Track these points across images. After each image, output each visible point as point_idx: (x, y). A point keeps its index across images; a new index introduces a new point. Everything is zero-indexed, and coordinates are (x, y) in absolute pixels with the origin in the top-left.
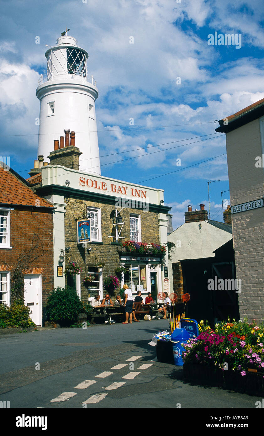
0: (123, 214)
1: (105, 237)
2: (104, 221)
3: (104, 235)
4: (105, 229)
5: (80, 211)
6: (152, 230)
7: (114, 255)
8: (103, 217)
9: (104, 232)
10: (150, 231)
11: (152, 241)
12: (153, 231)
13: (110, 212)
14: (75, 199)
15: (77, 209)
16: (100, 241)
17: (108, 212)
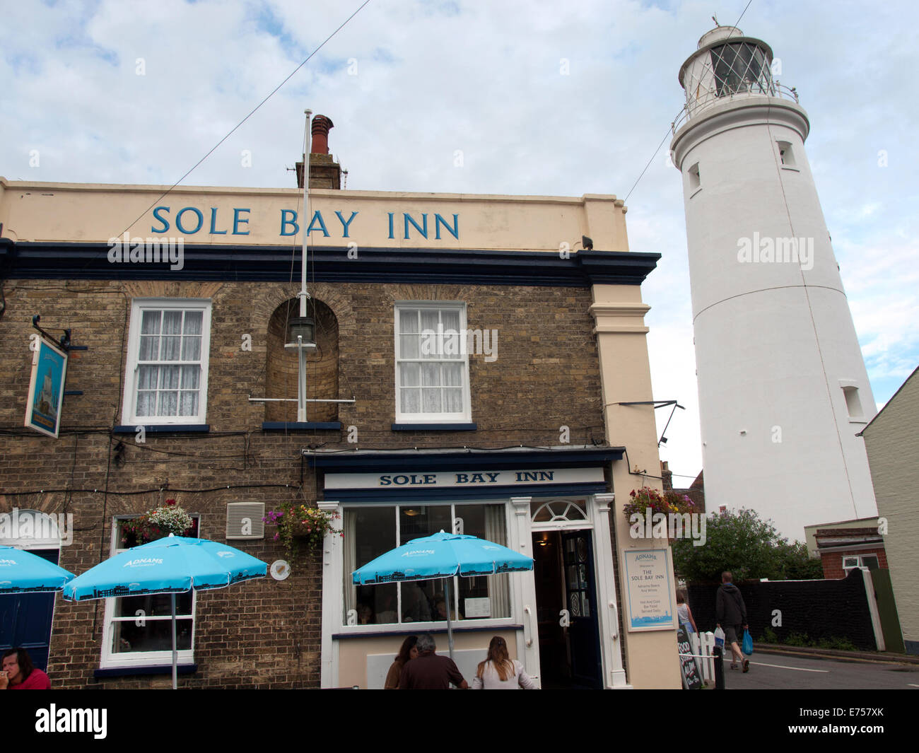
0: (349, 308)
1: (227, 403)
2: (227, 345)
3: (227, 395)
4: (230, 374)
5: (88, 320)
6: (550, 356)
7: (278, 471)
8: (222, 331)
9: (226, 385)
10: (536, 361)
11: (549, 401)
12: (553, 360)
13: (270, 311)
14: (64, 282)
15: (76, 314)
16: (199, 419)
17: (257, 311)
